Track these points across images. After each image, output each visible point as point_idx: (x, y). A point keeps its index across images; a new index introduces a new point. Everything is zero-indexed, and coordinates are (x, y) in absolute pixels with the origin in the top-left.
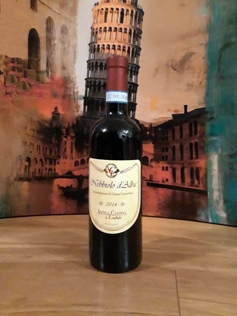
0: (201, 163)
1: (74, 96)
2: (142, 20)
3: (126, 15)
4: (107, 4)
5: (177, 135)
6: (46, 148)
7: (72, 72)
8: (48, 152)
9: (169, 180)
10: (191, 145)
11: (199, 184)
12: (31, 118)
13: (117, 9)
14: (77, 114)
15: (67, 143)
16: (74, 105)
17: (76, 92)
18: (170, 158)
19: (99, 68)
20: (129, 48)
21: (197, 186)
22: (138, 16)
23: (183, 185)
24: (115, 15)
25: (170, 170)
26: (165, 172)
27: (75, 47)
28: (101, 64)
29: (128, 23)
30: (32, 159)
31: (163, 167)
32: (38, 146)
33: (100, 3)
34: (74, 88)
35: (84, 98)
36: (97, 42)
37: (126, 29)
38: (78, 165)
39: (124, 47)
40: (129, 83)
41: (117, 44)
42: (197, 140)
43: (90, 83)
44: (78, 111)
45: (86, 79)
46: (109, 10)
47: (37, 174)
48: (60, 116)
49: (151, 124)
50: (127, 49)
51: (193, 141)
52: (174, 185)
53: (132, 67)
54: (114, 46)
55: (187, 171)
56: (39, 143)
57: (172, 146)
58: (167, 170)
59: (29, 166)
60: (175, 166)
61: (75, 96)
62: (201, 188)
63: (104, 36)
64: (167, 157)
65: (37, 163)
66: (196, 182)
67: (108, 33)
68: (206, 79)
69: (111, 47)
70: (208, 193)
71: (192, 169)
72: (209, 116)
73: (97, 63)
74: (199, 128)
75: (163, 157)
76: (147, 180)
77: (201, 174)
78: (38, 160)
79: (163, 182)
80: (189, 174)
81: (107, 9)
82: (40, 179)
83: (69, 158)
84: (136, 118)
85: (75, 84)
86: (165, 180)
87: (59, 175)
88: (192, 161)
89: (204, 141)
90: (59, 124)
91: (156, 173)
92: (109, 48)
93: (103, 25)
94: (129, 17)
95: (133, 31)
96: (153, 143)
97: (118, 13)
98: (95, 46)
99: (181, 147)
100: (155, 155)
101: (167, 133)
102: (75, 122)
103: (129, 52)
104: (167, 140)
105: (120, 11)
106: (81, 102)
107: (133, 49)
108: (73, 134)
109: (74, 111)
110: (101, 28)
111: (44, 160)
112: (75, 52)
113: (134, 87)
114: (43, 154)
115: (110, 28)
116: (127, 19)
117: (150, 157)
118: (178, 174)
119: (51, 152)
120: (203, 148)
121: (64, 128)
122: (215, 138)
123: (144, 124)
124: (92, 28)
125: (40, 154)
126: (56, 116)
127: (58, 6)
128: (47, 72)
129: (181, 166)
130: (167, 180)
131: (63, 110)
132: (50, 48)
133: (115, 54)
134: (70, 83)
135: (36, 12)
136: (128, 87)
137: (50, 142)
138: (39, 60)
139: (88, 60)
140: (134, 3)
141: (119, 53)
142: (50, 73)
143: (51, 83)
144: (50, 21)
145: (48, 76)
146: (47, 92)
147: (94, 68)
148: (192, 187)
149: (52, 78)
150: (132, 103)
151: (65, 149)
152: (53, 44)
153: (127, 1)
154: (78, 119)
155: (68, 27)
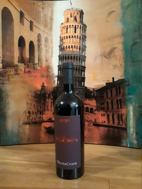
0: (123, 111)
2: (86, 30)
3: (78, 28)
4: (68, 23)
5: (109, 95)
6: (38, 106)
7: (51, 63)
9: (106, 122)
10: (117, 100)
11: (123, 124)
12: (31, 90)
13: (73, 25)
14: (54, 86)
15: (49, 102)
16: (52, 81)
17: (53, 73)
18: (106, 108)
19: (65, 59)
20: (80, 47)
21: (121, 125)
22: (84, 28)
23: (114, 125)
24: (72, 29)
25: (106, 116)
26: (103, 117)
27: (52, 48)
28: (66, 57)
29: (79, 32)
30: (31, 112)
31: (102, 114)
32: (34, 105)
33: (64, 23)
34: (52, 71)
35: (57, 76)
36: (63, 45)
37: (78, 36)
39: (77, 46)
40: (81, 66)
41: (73, 45)
42: (121, 98)
43: (60, 68)
44: (54, 84)
45: (58, 66)
46: (69, 26)
47: (33, 121)
48: (45, 87)
49: (94, 89)
50: (79, 47)
51: (118, 99)
52: (109, 125)
53: (82, 58)
54: (72, 46)
55: (116, 116)
56: (35, 103)
57: (107, 101)
58: (104, 116)
59: (30, 116)
60: (108, 113)
61: (53, 76)
62: (124, 127)
63: (67, 41)
65: (33, 114)
66: (121, 123)
67: (69, 39)
68: (124, 62)
69: (70, 47)
70: (128, 129)
71: (118, 115)
72: (127, 83)
73: (63, 56)
74: (121, 90)
75: (102, 108)
76: (93, 122)
77: (124, 118)
78: (34, 112)
79: (102, 123)
80: (117, 118)
81: (67, 26)
82: (35, 123)
83: (50, 110)
84: (85, 86)
85: (52, 69)
87: (45, 120)
88: (118, 110)
89: (124, 98)
90: (45, 92)
91: (98, 118)
92: (69, 48)
93: (66, 35)
94: (79, 29)
95: (81, 37)
96: (95, 100)
97: (73, 28)
98: (62, 47)
99: (112, 102)
100: (97, 107)
101: (103, 93)
102: (53, 90)
103: (80, 49)
104: (103, 97)
105: (74, 26)
106: (56, 79)
107: (82, 47)
108: (52, 97)
109: (52, 84)
110: (65, 37)
111: (37, 112)
112: (52, 52)
113: (83, 69)
114: (37, 109)
115: (70, 36)
116: (78, 30)
117: (94, 108)
119: (40, 108)
120: (124, 102)
121: (48, 94)
122: (131, 96)
123: (89, 89)
124: (60, 37)
125: (35, 109)
126: (43, 87)
127: (43, 27)
128: (39, 64)
129: (112, 113)
130: (104, 122)
131: (47, 84)
132: (40, 50)
133: (73, 51)
134: (50, 69)
135: (33, 31)
136: (80, 69)
137: (40, 102)
138: (35, 57)
139: (59, 55)
140: (81, 22)
141: (75, 50)
142: (40, 64)
143: (40, 70)
144: (39, 35)
145: (39, 66)
146: (39, 75)
147: (62, 59)
148: (119, 125)
149: (41, 67)
150: (83, 77)
151: (48, 105)
152: (41, 48)
153: (78, 20)
154: (55, 88)
155: (48, 38)
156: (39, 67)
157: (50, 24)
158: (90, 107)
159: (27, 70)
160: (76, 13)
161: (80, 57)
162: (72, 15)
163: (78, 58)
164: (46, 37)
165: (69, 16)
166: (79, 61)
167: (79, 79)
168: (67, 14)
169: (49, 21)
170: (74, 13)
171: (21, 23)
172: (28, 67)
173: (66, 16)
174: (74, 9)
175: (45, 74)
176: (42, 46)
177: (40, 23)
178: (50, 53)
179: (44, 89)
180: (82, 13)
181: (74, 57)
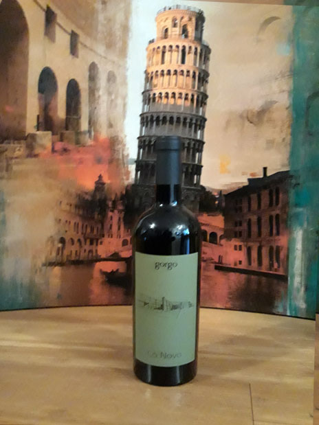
1: (123, 160)
2: (208, 59)
3: (189, 53)
4: (165, 40)
5: (254, 206)
6: (86, 226)
7: (122, 130)
8: (89, 230)
9: (243, 263)
10: (271, 217)
11: (279, 267)
13: (178, 47)
14: (126, 183)
15: (113, 218)
16: (123, 171)
17: (126, 154)
18: (245, 234)
19: (155, 123)
20: (193, 96)
21: (276, 270)
22: (203, 54)
23: (260, 269)
24: (175, 54)
25: (244, 249)
26: (238, 252)
27: (124, 98)
28: (158, 117)
29: (191, 63)
30: (67, 239)
31: (235, 246)
32: (75, 223)
33: (155, 40)
34: (123, 150)
36: (152, 90)
37: (188, 72)
38: (127, 244)
39: (187, 95)
40: (194, 140)
41: (177, 91)
42: (278, 212)
43: (143, 143)
44: (128, 179)
46: (167, 48)
47: (73, 258)
48: (106, 185)
49: (221, 191)
50: (190, 97)
51: (274, 213)
52: (249, 269)
53: (197, 121)
54: (174, 94)
55: (265, 251)
56: (78, 220)
57: (248, 218)
58: (240, 249)
59: (63, 248)
60: (250, 244)
61: (125, 161)
62: (281, 272)
63: (161, 82)
64: (240, 233)
65: (73, 244)
66: (276, 265)
67: (166, 78)
68: (291, 135)
69: (170, 95)
70: (289, 278)
71: (271, 248)
72: (293, 181)
73: (152, 117)
74: (281, 196)
75: (236, 233)
76: (215, 263)
77: (282, 255)
78: (76, 240)
79: (235, 264)
80: (268, 254)
81: (164, 47)
82: (77, 263)
83: (115, 236)
85: (125, 145)
86: (238, 262)
87: (102, 257)
88: (271, 238)
89: (285, 212)
90: (103, 196)
91: (226, 253)
92: (167, 96)
93: (160, 68)
94: (192, 55)
95: (197, 74)
96: (224, 215)
97: (178, 51)
98: (150, 95)
99: (259, 220)
100: (226, 231)
101: (241, 203)
102: (124, 192)
103: (192, 100)
104: (241, 211)
105: (181, 48)
106: (133, 168)
107: (198, 97)
108: (121, 208)
109: (123, 179)
110: (157, 72)
111: (82, 239)
112: (125, 105)
113: (199, 146)
114: (82, 233)
115: (169, 71)
116: (190, 58)
118: (254, 254)
119: (92, 230)
120: (285, 222)
121: (110, 200)
122: (300, 210)
123: (211, 191)
124: (146, 72)
125: (78, 233)
126: (100, 186)
127: (104, 48)
128: (89, 132)
129: (258, 244)
130: (240, 262)
131: (109, 178)
132: (94, 100)
133: (175, 105)
134: (118, 144)
135: (77, 57)
136: (192, 146)
138: (80, 118)
139: (141, 113)
140: (199, 39)
141: (181, 102)
142: (93, 133)
143: (94, 146)
144: (93, 68)
145: (90, 137)
146: (89, 157)
147: (149, 124)
148: (271, 270)
149: (96, 139)
150: (197, 165)
151: (111, 226)
152: (97, 96)
153: (190, 34)
154: (129, 188)
155: (116, 74)
156: (89, 140)
157: (121, 43)
158: (209, 230)
159: (59, 146)
160: (186, 19)
161: (191, 120)
162: (178, 21)
163: (188, 120)
164: (110, 72)
165: (169, 24)
166: (190, 126)
167: (187, 169)
168: (164, 18)
169: (118, 33)
170: (182, 18)
171: (46, 38)
172: (61, 140)
173: (163, 24)
174: (182, 8)
175: (105, 155)
176: (101, 93)
177: (95, 39)
178: (119, 109)
179: (103, 190)
180: (200, 18)
181: (178, 119)
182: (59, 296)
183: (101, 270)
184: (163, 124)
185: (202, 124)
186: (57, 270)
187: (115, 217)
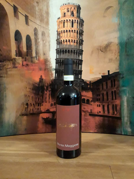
0: (117, 102)
1: (50, 69)
2: (83, 25)
3: (75, 23)
4: (64, 17)
5: (105, 87)
6: (36, 98)
7: (49, 56)
8: (37, 100)
9: (101, 112)
10: (112, 92)
11: (117, 113)
13: (70, 20)
14: (52, 78)
15: (47, 94)
16: (50, 73)
17: (51, 66)
18: (101, 99)
19: (62, 53)
20: (77, 41)
21: (116, 115)
22: (81, 23)
23: (109, 114)
25: (101, 106)
26: (99, 107)
27: (49, 42)
28: (63, 50)
29: (76, 27)
30: (29, 104)
31: (97, 105)
32: (32, 97)
33: (60, 18)
34: (50, 64)
35: (55, 69)
36: (60, 39)
37: (75, 31)
38: (53, 106)
39: (75, 40)
40: (78, 60)
42: (115, 89)
43: (58, 61)
44: (52, 77)
45: (55, 59)
46: (66, 21)
47: (31, 112)
48: (43, 80)
49: (90, 81)
50: (76, 41)
51: (113, 90)
52: (104, 115)
53: (79, 51)
54: (69, 40)
55: (110, 107)
56: (33, 95)
57: (102, 93)
58: (100, 106)
59: (28, 108)
60: (104, 104)
62: (118, 116)
63: (64, 35)
64: (99, 99)
65: (31, 106)
66: (116, 113)
67: (66, 33)
68: (119, 56)
69: (68, 41)
70: (122, 118)
71: (113, 105)
72: (121, 76)
73: (61, 50)
74: (116, 82)
75: (97, 99)
76: (89, 112)
77: (118, 108)
78: (32, 104)
79: (98, 113)
80: (112, 108)
81: (64, 20)
82: (33, 114)
83: (48, 102)
84: (82, 78)
85: (50, 63)
86: (99, 112)
87: (43, 111)
88: (113, 101)
89: (119, 90)
90: (43, 84)
91: (94, 108)
92: (66, 42)
93: (63, 29)
94: (76, 24)
95: (79, 31)
96: (92, 92)
97: (70, 22)
98: (59, 41)
99: (107, 93)
100: (93, 98)
101: (99, 86)
102: (51, 83)
103: (77, 43)
104: (99, 90)
105: (71, 21)
106: (54, 72)
107: (79, 41)
108: (50, 89)
109: (50, 77)
110: (62, 31)
111: (35, 104)
112: (49, 45)
113: (80, 62)
114: (35, 101)
115: (67, 30)
116: (75, 25)
117: (91, 100)
118: (106, 108)
120: (118, 94)
121: (46, 86)
122: (125, 88)
123: (86, 81)
124: (57, 31)
125: (33, 101)
126: (41, 80)
127: (39, 21)
128: (36, 57)
129: (107, 104)
130: (100, 112)
131: (45, 77)
132: (37, 44)
133: (70, 45)
134: (48, 62)
136: (78, 62)
137: (38, 94)
138: (32, 51)
139: (56, 49)
140: (79, 17)
141: (72, 44)
142: (37, 58)
143: (38, 63)
144: (35, 30)
145: (36, 59)
146: (36, 68)
147: (60, 53)
148: (113, 115)
149: (39, 60)
150: (80, 70)
151: (46, 97)
152: (38, 41)
153: (75, 15)
154: (53, 81)
155: (45, 32)
156: (36, 61)
157: (46, 19)
158: (86, 98)
159: (25, 63)
160: (73, 8)
161: (77, 51)
162: (69, 10)
163: (76, 51)
164: (42, 31)
165: (66, 11)
166: (77, 54)
167: (76, 72)
168: (63, 8)
169: (45, 15)
170: (71, 8)
171: (15, 17)
172: (26, 61)
173: (63, 11)
174: (71, 4)
175: (43, 67)
176: (39, 40)
178: (47, 47)
179: (42, 82)
180: (79, 8)
181: (72, 51)
182: (26, 129)
183: (42, 117)
184: (65, 53)
185: (82, 53)
186: (25, 118)
187: (47, 93)
